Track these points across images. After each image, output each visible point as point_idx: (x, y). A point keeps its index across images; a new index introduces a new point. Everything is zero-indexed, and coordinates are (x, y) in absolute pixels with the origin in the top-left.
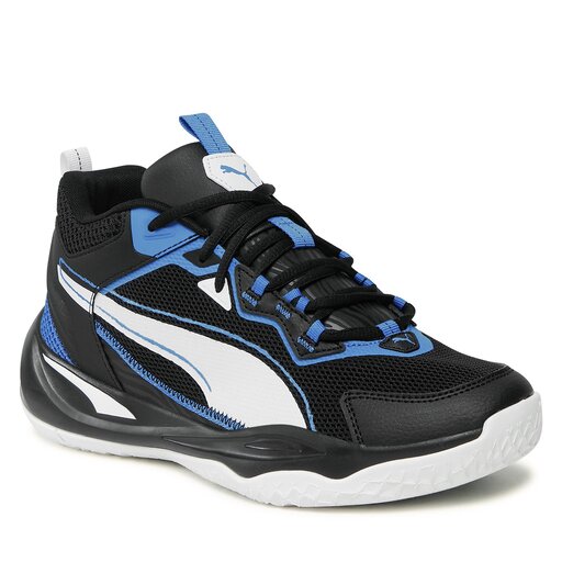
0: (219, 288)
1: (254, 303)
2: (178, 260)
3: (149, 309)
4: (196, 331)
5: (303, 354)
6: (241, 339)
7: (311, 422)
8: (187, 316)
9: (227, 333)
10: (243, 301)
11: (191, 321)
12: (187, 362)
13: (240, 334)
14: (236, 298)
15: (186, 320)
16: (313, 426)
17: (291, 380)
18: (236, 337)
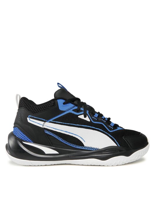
0: (85, 117)
1: (96, 119)
2: (71, 111)
3: (66, 123)
4: (80, 127)
5: (111, 129)
6: (94, 128)
7: (118, 144)
8: (77, 124)
9: (90, 127)
10: (93, 119)
11: (79, 125)
12: (77, 135)
13: (94, 127)
14: (91, 119)
15: (77, 125)
16: (119, 145)
17: (110, 135)
18: (93, 127)
